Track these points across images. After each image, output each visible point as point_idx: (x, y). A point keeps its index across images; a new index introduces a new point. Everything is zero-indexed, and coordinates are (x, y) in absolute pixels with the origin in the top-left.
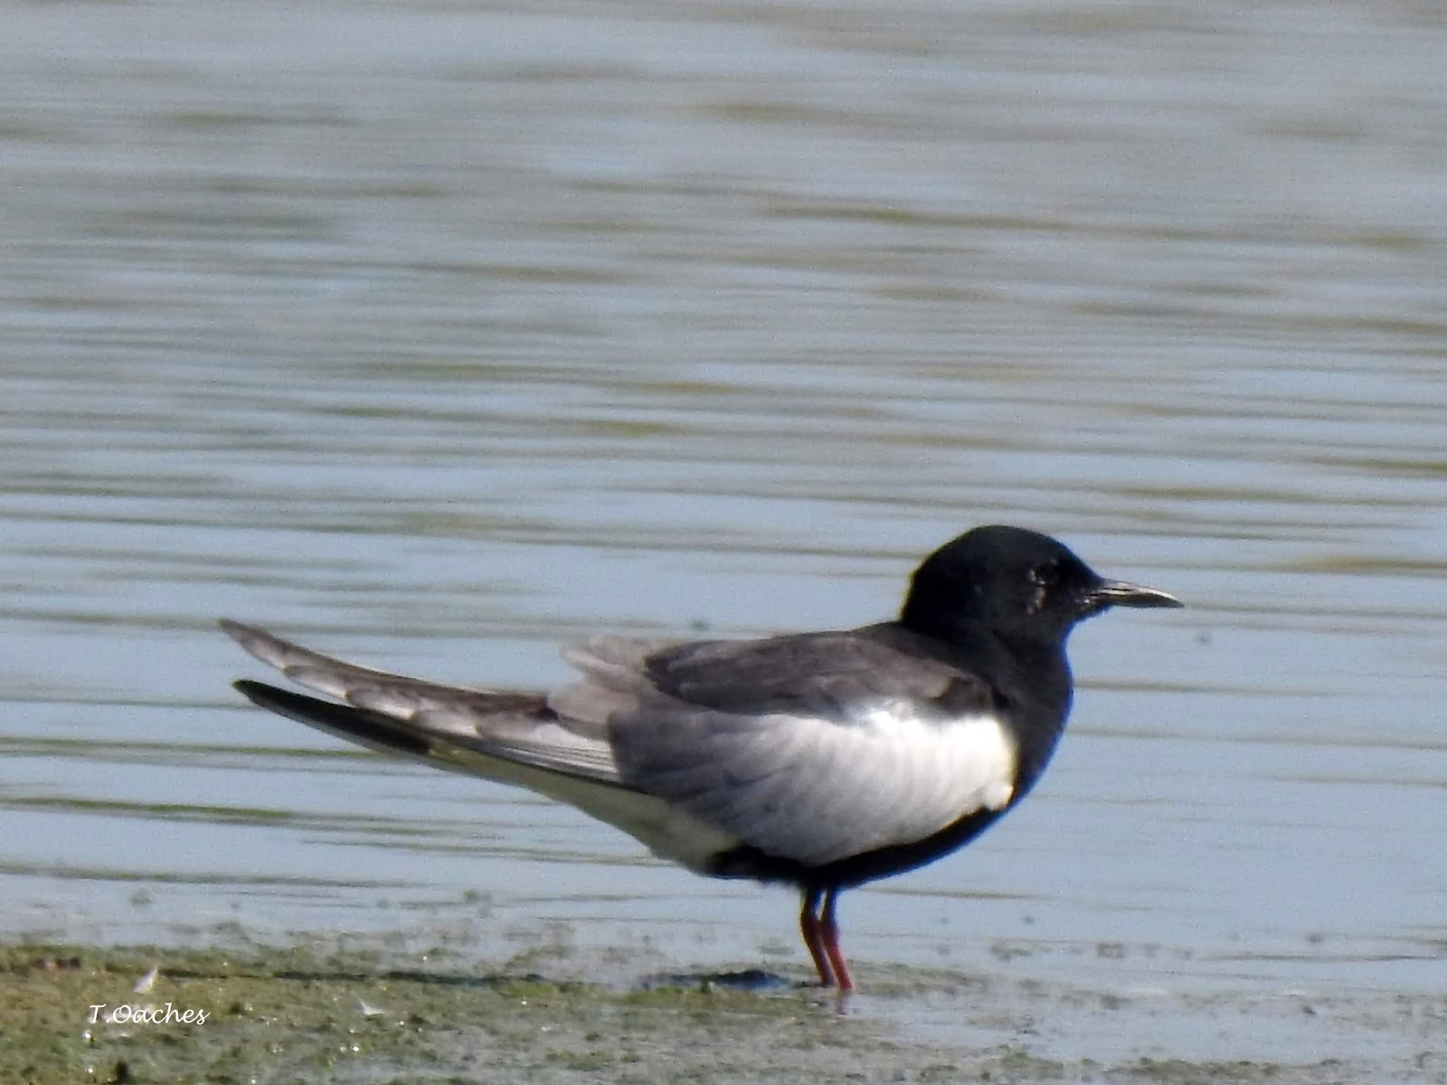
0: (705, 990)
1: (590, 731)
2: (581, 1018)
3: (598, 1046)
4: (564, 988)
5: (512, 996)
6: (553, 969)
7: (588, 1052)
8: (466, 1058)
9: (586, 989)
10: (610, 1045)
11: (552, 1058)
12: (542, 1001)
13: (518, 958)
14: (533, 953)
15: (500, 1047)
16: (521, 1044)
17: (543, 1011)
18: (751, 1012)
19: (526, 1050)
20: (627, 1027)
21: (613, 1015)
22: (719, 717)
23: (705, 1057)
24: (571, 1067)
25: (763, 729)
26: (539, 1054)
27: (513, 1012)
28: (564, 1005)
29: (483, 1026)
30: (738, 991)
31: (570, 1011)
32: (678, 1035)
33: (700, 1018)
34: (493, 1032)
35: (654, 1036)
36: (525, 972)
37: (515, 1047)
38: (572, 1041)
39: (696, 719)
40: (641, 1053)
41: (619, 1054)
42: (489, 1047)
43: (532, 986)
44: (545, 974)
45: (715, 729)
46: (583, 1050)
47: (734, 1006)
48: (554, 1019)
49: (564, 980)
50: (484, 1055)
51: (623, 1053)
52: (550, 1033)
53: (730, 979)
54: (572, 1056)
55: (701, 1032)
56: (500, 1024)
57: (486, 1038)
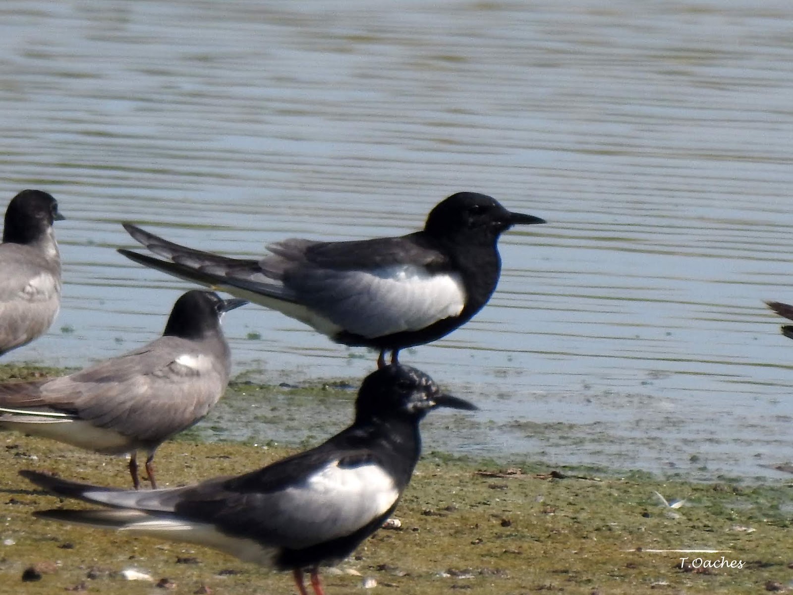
0: (324, 389)
1: (275, 277)
2: (269, 401)
3: (276, 413)
4: (262, 388)
5: (240, 391)
6: (256, 379)
7: (272, 416)
8: (219, 418)
9: (271, 387)
10: (282, 413)
11: (256, 418)
12: (252, 393)
13: (241, 374)
14: (248, 372)
15: (234, 413)
16: (242, 412)
17: (252, 398)
18: (343, 399)
19: (245, 414)
20: (289, 405)
21: (283, 399)
22: (330, 272)
23: (324, 418)
24: (265, 422)
25: (348, 277)
26: (251, 417)
27: (239, 398)
28: (262, 395)
29: (226, 403)
30: (339, 389)
31: (264, 397)
32: (312, 408)
33: (322, 401)
34: (231, 407)
35: (302, 409)
36: (244, 380)
37: (241, 414)
38: (265, 411)
39: (320, 272)
40: (296, 417)
41: (286, 417)
42: (229, 413)
43: (247, 387)
44: (252, 381)
45: (328, 277)
46: (270, 415)
47: (336, 396)
48: (256, 401)
49: (261, 384)
50: (227, 416)
51: (288, 417)
52: (257, 407)
53: (334, 385)
54: (266, 417)
55: (322, 407)
56: (234, 403)
57: (227, 409)
